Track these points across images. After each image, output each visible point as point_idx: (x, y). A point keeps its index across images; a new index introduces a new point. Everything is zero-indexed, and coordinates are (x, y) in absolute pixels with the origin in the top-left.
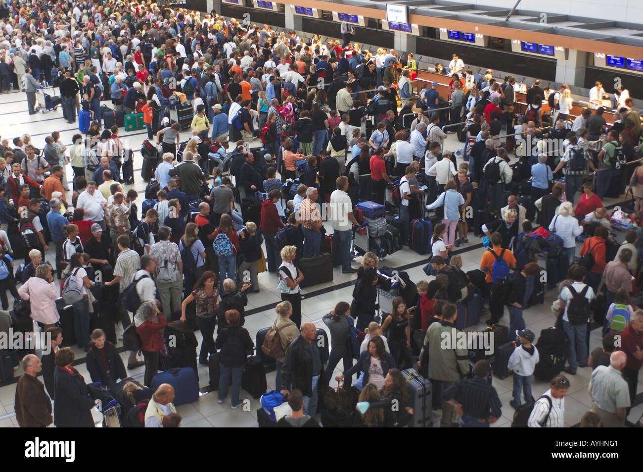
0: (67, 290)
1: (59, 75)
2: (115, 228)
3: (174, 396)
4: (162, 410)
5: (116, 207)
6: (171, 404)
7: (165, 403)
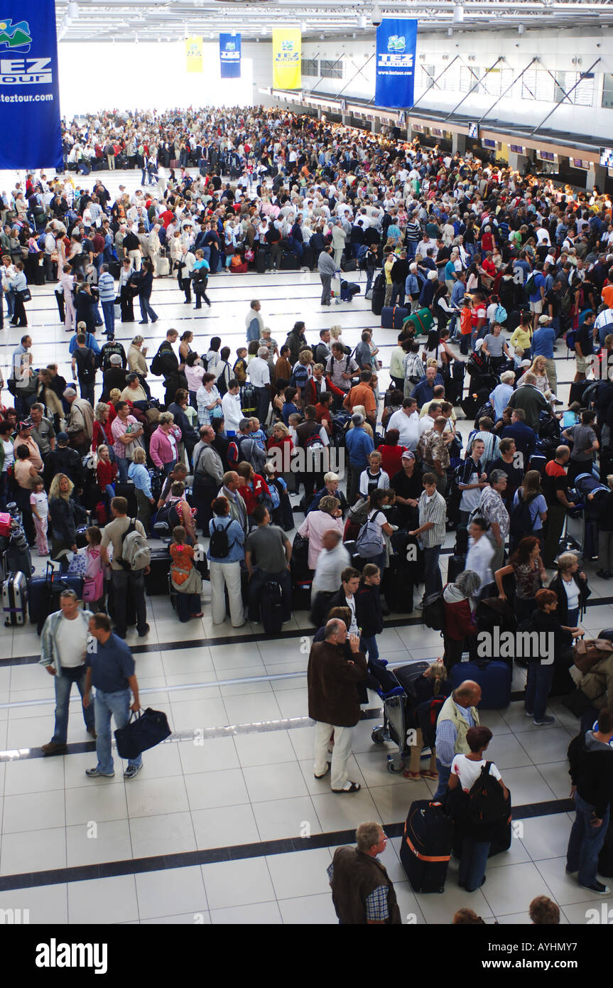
0: (364, 540)
1: (367, 256)
2: (431, 462)
3: (480, 699)
4: (462, 714)
5: (436, 436)
6: (474, 708)
7: (466, 706)
